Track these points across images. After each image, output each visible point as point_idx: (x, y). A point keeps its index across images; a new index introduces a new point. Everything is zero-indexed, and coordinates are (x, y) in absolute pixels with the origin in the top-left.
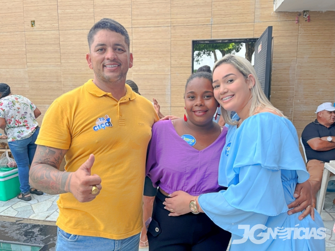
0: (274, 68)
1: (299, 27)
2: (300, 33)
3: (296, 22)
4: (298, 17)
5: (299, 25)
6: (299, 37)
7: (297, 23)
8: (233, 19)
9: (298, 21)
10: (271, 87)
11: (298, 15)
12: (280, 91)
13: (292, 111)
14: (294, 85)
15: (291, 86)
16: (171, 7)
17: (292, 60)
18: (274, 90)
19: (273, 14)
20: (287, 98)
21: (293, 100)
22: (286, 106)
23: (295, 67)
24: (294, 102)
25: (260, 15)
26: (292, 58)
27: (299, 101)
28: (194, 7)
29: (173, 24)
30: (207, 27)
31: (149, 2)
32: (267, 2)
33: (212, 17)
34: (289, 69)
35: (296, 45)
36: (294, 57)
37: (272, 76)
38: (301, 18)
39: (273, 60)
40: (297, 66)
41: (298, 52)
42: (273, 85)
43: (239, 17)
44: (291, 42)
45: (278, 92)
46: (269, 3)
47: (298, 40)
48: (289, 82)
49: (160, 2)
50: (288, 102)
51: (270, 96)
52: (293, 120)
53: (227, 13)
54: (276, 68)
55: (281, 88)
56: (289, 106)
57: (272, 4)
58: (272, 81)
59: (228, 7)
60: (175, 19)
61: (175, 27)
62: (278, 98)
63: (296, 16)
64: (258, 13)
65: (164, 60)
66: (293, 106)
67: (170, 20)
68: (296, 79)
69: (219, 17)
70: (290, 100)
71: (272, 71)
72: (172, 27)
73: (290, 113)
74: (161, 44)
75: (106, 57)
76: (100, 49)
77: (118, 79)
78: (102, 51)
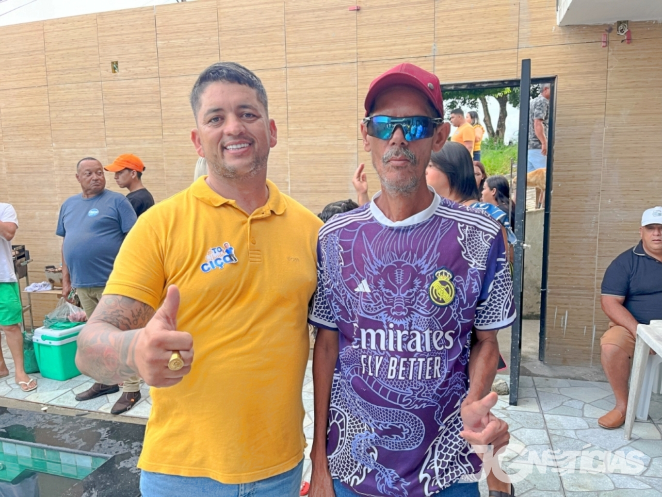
0: (559, 138)
1: (610, 53)
2: (611, 67)
4: (606, 35)
5: (608, 51)
6: (609, 74)
7: (604, 46)
8: (477, 43)
9: (607, 42)
10: (554, 173)
11: (606, 30)
12: (572, 181)
13: (597, 222)
14: (600, 170)
15: (594, 173)
16: (357, 26)
17: (596, 119)
18: (558, 180)
19: (555, 30)
20: (587, 196)
21: (598, 199)
22: (584, 212)
23: (602, 133)
24: (601, 203)
25: (530, 34)
26: (595, 117)
27: (611, 201)
28: (400, 25)
29: (361, 57)
30: (425, 61)
31: (317, 19)
32: (543, 7)
33: (434, 42)
34: (590, 138)
35: (602, 90)
36: (600, 114)
37: (555, 152)
38: (612, 37)
39: (556, 122)
40: (606, 132)
41: (607, 104)
42: (557, 171)
43: (488, 39)
44: (593, 84)
45: (567, 185)
46: (548, 9)
47: (607, 80)
48: (589, 164)
49: (337, 17)
50: (589, 203)
51: (552, 192)
52: (599, 240)
53: (464, 33)
54: (563, 137)
55: (573, 176)
56: (590, 211)
57: (554, 10)
58: (554, 162)
59: (465, 21)
60: (364, 48)
61: (365, 63)
62: (568, 196)
63: (601, 32)
64: (525, 30)
65: (345, 127)
66: (597, 211)
67: (355, 51)
68: (604, 158)
69: (448, 41)
70: (592, 199)
71: (555, 143)
72: (359, 64)
73: (593, 225)
74: (339, 96)
75: (225, 131)
76: (214, 119)
77: (252, 169)
78: (217, 121)
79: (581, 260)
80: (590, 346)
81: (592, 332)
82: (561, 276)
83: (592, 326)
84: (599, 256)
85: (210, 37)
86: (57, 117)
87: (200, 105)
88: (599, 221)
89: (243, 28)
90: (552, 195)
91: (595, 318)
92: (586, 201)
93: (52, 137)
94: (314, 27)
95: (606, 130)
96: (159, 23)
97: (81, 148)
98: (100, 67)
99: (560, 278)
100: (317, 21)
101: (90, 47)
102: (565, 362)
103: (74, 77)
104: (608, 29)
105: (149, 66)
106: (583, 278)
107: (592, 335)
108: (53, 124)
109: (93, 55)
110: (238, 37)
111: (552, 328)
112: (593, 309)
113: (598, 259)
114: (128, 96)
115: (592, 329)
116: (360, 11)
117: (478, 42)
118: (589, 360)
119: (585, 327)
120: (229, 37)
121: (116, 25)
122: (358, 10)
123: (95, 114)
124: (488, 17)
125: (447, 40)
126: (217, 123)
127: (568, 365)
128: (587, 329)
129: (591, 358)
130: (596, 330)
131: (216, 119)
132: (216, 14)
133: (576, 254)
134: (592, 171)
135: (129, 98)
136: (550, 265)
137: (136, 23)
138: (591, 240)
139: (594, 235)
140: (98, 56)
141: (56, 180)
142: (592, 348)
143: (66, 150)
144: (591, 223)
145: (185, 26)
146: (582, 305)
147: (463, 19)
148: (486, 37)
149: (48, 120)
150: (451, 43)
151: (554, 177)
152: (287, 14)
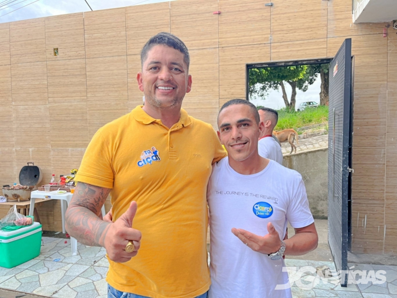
0: (357, 97)
1: (389, 41)
2: (390, 50)
3: (384, 35)
4: (386, 29)
5: (387, 40)
6: (389, 55)
7: (384, 37)
8: (299, 35)
9: (386, 34)
10: (354, 121)
11: (386, 26)
12: (366, 126)
13: (385, 154)
14: (385, 118)
15: (381, 120)
16: (218, 24)
17: (381, 84)
18: (357, 125)
19: (351, 26)
20: (377, 136)
21: (385, 138)
22: (375, 146)
23: (386, 94)
24: (387, 141)
25: (335, 28)
26: (381, 83)
27: (394, 139)
28: (248, 23)
29: (221, 44)
30: (264, 46)
31: (192, 20)
32: (343, 11)
33: (270, 34)
34: (377, 97)
35: (385, 65)
36: (383, 81)
37: (354, 106)
38: (389, 31)
39: (354, 86)
40: (388, 93)
41: (388, 74)
42: (356, 119)
43: (307, 32)
44: (378, 61)
45: (363, 128)
46: (347, 12)
47: (387, 58)
48: (378, 114)
49: (206, 18)
50: (378, 141)
51: (353, 133)
52: (387, 166)
53: (291, 28)
54: (359, 96)
55: (367, 123)
56: (380, 146)
57: (350, 13)
58: (354, 113)
59: (291, 20)
60: (223, 38)
61: (224, 48)
62: (364, 136)
63: (382, 27)
64: (332, 26)
65: (210, 90)
66: (385, 146)
67: (217, 40)
68: (388, 110)
69: (280, 34)
70: (381, 138)
71: (354, 100)
72: (220, 49)
73: (382, 156)
74: (206, 70)
75: (159, 77)
76: (153, 68)
77: (172, 104)
78: (156, 69)
79: (375, 180)
80: (382, 239)
81: (383, 230)
82: (361, 191)
83: (383, 226)
84: (387, 177)
85: (120, 32)
86: (16, 85)
87: (146, 58)
88: (386, 152)
89: (142, 26)
90: (353, 135)
91: (385, 220)
92: (377, 139)
93: (12, 98)
94: (190, 25)
95: (388, 91)
96: (86, 23)
97: (31, 105)
98: (46, 52)
99: (360, 192)
100: (192, 21)
101: (40, 39)
102: (365, 251)
103: (28, 58)
104: (386, 25)
105: (79, 51)
106: (376, 192)
107: (383, 232)
108: (13, 89)
109: (42, 44)
110: (139, 32)
111: (356, 227)
112: (384, 214)
113: (386, 179)
114: (64, 71)
115: (383, 228)
116: (221, 14)
117: (301, 34)
118: (382, 249)
119: (379, 227)
120: (133, 32)
121: (58, 24)
122: (219, 14)
123: (41, 83)
124: (307, 18)
125: (280, 32)
126: (155, 71)
127: (368, 253)
128: (380, 228)
129: (383, 248)
130: (386, 229)
131: (155, 68)
132: (124, 17)
133: (371, 176)
134: (380, 119)
135: (65, 72)
136: (353, 183)
137: (71, 23)
138: (381, 166)
139: (383, 163)
140: (45, 45)
141: (14, 127)
142: (384, 241)
143: (22, 107)
144: (381, 154)
145: (104, 25)
146: (376, 211)
147: (290, 19)
148: (305, 31)
149: (10, 87)
150: (282, 35)
151: (354, 123)
152: (172, 17)
